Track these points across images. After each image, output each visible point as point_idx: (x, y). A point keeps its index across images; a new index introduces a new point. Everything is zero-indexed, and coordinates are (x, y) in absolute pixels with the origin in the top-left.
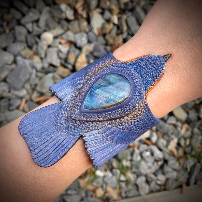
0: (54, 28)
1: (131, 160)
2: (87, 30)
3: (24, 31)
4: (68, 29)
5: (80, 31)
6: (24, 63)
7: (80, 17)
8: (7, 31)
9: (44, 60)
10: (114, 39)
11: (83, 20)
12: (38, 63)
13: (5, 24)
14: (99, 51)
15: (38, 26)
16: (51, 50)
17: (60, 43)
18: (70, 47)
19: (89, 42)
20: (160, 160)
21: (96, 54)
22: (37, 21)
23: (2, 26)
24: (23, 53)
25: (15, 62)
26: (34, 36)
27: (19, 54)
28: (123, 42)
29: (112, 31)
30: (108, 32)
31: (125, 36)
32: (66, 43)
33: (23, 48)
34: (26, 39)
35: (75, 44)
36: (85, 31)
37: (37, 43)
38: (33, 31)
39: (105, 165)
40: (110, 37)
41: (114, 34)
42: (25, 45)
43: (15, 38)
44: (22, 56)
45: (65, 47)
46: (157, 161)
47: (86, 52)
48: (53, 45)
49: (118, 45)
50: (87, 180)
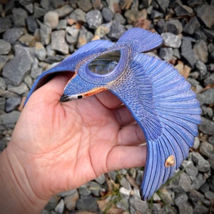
0: (60, 7)
2: (101, 6)
3: (24, 13)
4: (78, 7)
5: (93, 8)
6: (24, 51)
8: (3, 15)
9: (48, 48)
10: (136, 16)
12: (41, 50)
14: (117, 31)
15: (41, 7)
16: (56, 33)
17: (68, 25)
18: (80, 28)
19: (105, 21)
20: (207, 172)
21: (113, 35)
24: (22, 40)
25: (13, 52)
26: (36, 18)
27: (17, 40)
28: (147, 19)
29: (133, 6)
30: (127, 8)
31: (150, 10)
32: (75, 24)
33: (22, 33)
34: (26, 23)
35: (87, 23)
36: (98, 8)
37: (39, 27)
38: (33, 13)
39: (131, 181)
40: (131, 13)
41: (136, 9)
42: (24, 29)
43: (13, 23)
44: (20, 43)
45: (74, 29)
46: (203, 173)
47: (101, 33)
48: (58, 28)
49: (143, 21)
50: (107, 201)
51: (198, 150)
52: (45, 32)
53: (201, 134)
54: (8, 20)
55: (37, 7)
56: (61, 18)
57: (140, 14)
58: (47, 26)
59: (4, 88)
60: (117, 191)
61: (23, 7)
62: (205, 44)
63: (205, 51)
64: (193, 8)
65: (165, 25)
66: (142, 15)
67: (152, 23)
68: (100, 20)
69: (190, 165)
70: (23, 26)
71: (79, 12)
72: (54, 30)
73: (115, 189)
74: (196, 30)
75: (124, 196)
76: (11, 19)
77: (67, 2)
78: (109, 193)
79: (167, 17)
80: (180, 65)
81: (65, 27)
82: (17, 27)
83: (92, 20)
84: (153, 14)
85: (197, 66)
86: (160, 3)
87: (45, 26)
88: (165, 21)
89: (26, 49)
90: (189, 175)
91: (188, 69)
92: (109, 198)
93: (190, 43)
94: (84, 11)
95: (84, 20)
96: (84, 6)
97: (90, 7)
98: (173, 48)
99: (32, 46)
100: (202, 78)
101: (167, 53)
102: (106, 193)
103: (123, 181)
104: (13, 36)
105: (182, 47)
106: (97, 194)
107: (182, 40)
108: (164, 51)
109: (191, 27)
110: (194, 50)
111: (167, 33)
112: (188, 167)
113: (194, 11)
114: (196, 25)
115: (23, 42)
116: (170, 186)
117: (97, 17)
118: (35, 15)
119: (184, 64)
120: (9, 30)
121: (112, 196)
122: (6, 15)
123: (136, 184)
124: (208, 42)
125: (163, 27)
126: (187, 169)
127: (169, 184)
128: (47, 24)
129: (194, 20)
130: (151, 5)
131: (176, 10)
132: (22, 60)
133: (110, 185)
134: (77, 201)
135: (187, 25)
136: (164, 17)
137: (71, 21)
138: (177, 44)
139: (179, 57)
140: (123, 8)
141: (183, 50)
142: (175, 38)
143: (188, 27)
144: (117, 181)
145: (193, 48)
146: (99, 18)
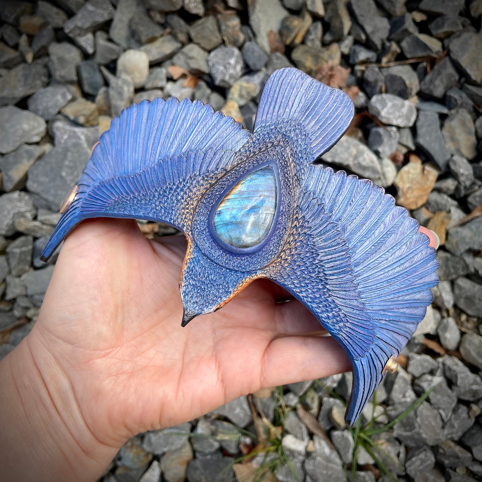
0: (152, 40)
1: (385, 403)
2: (242, 37)
3: (73, 55)
4: (190, 40)
5: (223, 42)
6: (75, 136)
7: (220, 7)
8: (29, 57)
11: (229, 12)
13: (23, 40)
15: (110, 40)
16: (144, 96)
17: (170, 79)
18: (196, 86)
19: (249, 71)
20: (477, 402)
23: (16, 47)
24: (70, 111)
25: (49, 137)
26: (99, 65)
27: (59, 113)
28: (341, 64)
29: (311, 37)
30: (298, 40)
31: (346, 46)
32: (184, 76)
33: (69, 97)
34: (78, 74)
35: (210, 75)
36: (235, 43)
37: (107, 84)
38: (94, 54)
39: (308, 420)
40: (306, 52)
41: (318, 43)
42: (74, 89)
43: (50, 76)
44: (67, 118)
45: (183, 87)
46: (467, 404)
47: (241, 96)
48: (149, 86)
49: (332, 69)
50: (255, 464)
51: (456, 352)
52: (120, 94)
53: (464, 317)
54: (38, 68)
55: (102, 41)
56: (154, 65)
57: (325, 54)
58: (125, 82)
59: (29, 215)
60: (278, 443)
61: (72, 42)
62: (468, 117)
63: (469, 133)
64: (441, 40)
65: (381, 77)
66: (331, 57)
67: (353, 73)
68: (239, 68)
69: (440, 385)
70: (71, 83)
71: (193, 50)
72: (139, 90)
73: (273, 437)
74: (448, 88)
75: (293, 453)
76: (46, 66)
77: (168, 30)
78: (260, 447)
79: (384, 60)
80: (415, 165)
81: (162, 83)
82: (59, 83)
83: (221, 68)
84: (354, 53)
85: (453, 167)
86: (369, 29)
87: (120, 82)
88: (381, 68)
89: (78, 130)
90: (438, 409)
91: (433, 173)
92: (259, 459)
93: (437, 116)
94: (204, 49)
95: (204, 68)
96: (204, 38)
97: (216, 40)
98: (399, 128)
99: (92, 126)
100: (463, 193)
101: (386, 139)
102: (253, 447)
103: (290, 421)
104: (51, 104)
105: (419, 124)
106: (233, 450)
107: (418, 110)
108: (379, 135)
109: (437, 82)
110: (445, 132)
111: (384, 96)
112: (434, 390)
113: (444, 47)
114: (450, 76)
115: (72, 117)
116: (395, 434)
117: (232, 61)
118: (99, 59)
119: (423, 163)
120: (42, 90)
121: (266, 456)
122: (36, 57)
123: (319, 427)
124: (476, 114)
125: (376, 81)
126: (432, 396)
127: (392, 428)
128: (124, 76)
129: (445, 66)
130: (349, 34)
131: (404, 44)
132: (69, 154)
133: (261, 430)
134: (188, 464)
135: (428, 78)
136: (379, 61)
137: (176, 71)
138: (408, 119)
139: (413, 147)
140: (288, 42)
141: (421, 131)
142: (403, 106)
143: (431, 82)
144: (276, 422)
145: (442, 126)
146: (237, 62)
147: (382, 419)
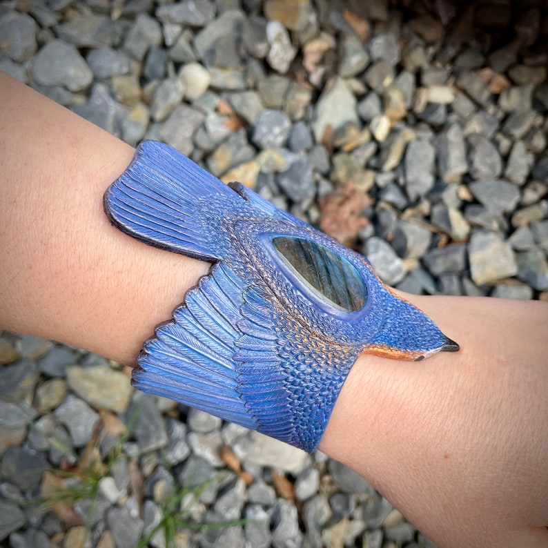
0: (223, 67)
1: (210, 507)
2: (300, 114)
3: (154, 35)
4: (255, 88)
5: (282, 109)
6: (105, 105)
7: (300, 75)
8: (116, 14)
9: (155, 128)
10: (350, 173)
11: (306, 86)
12: (137, 124)
14: (297, 179)
15: (191, 43)
16: (186, 111)
17: (217, 110)
18: (236, 130)
19: (288, 146)
21: (285, 183)
22: (196, 30)
24: (117, 82)
25: (88, 92)
26: (169, 59)
27: (108, 78)
28: (369, 192)
29: (358, 153)
30: (347, 148)
31: (384, 179)
32: (228, 115)
33: (125, 70)
34: (146, 56)
35: (253, 129)
36: (291, 115)
38: (170, 47)
39: (135, 477)
40: (345, 163)
41: (362, 161)
42: (135, 67)
43: (123, 40)
44: (110, 87)
47: (267, 164)
48: (196, 104)
49: (354, 192)
50: (65, 484)
52: (166, 95)
53: (327, 478)
54: (118, 28)
55: (183, 42)
56: (214, 90)
57: (359, 175)
58: (176, 89)
60: (98, 478)
61: (161, 25)
64: (472, 227)
65: (393, 227)
66: (361, 181)
67: (374, 206)
68: (281, 139)
70: (134, 58)
71: (253, 99)
73: (95, 470)
74: (449, 272)
75: (102, 497)
76: (125, 29)
77: (244, 68)
79: (409, 212)
81: (209, 109)
83: (265, 130)
84: (386, 189)
86: (410, 177)
88: (399, 219)
89: (113, 104)
90: (247, 541)
92: (73, 481)
93: (419, 289)
94: (264, 102)
95: (252, 120)
96: (267, 94)
97: (278, 101)
99: (130, 107)
102: (73, 468)
103: (119, 467)
104: (105, 66)
106: (55, 459)
107: (408, 274)
109: (440, 261)
112: (255, 523)
114: (455, 263)
115: (115, 88)
116: (199, 537)
117: (277, 130)
118: (172, 54)
121: (81, 482)
126: (249, 525)
127: (199, 531)
128: (180, 83)
129: (455, 251)
131: (436, 209)
134: (11, 447)
136: (402, 210)
138: (393, 275)
140: (337, 143)
143: (435, 258)
146: (281, 133)
147: (197, 517)
